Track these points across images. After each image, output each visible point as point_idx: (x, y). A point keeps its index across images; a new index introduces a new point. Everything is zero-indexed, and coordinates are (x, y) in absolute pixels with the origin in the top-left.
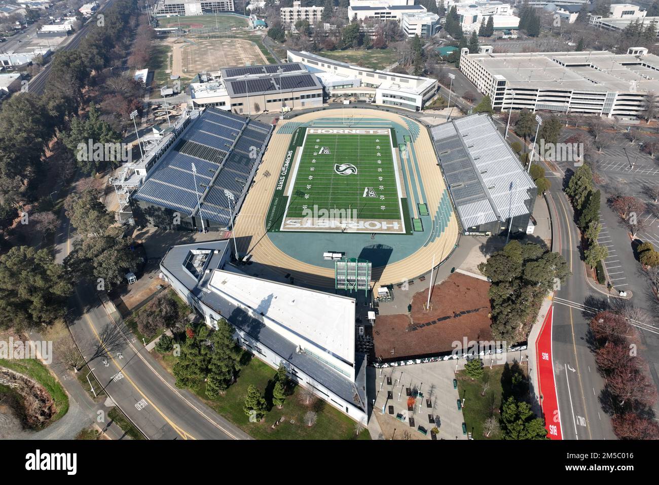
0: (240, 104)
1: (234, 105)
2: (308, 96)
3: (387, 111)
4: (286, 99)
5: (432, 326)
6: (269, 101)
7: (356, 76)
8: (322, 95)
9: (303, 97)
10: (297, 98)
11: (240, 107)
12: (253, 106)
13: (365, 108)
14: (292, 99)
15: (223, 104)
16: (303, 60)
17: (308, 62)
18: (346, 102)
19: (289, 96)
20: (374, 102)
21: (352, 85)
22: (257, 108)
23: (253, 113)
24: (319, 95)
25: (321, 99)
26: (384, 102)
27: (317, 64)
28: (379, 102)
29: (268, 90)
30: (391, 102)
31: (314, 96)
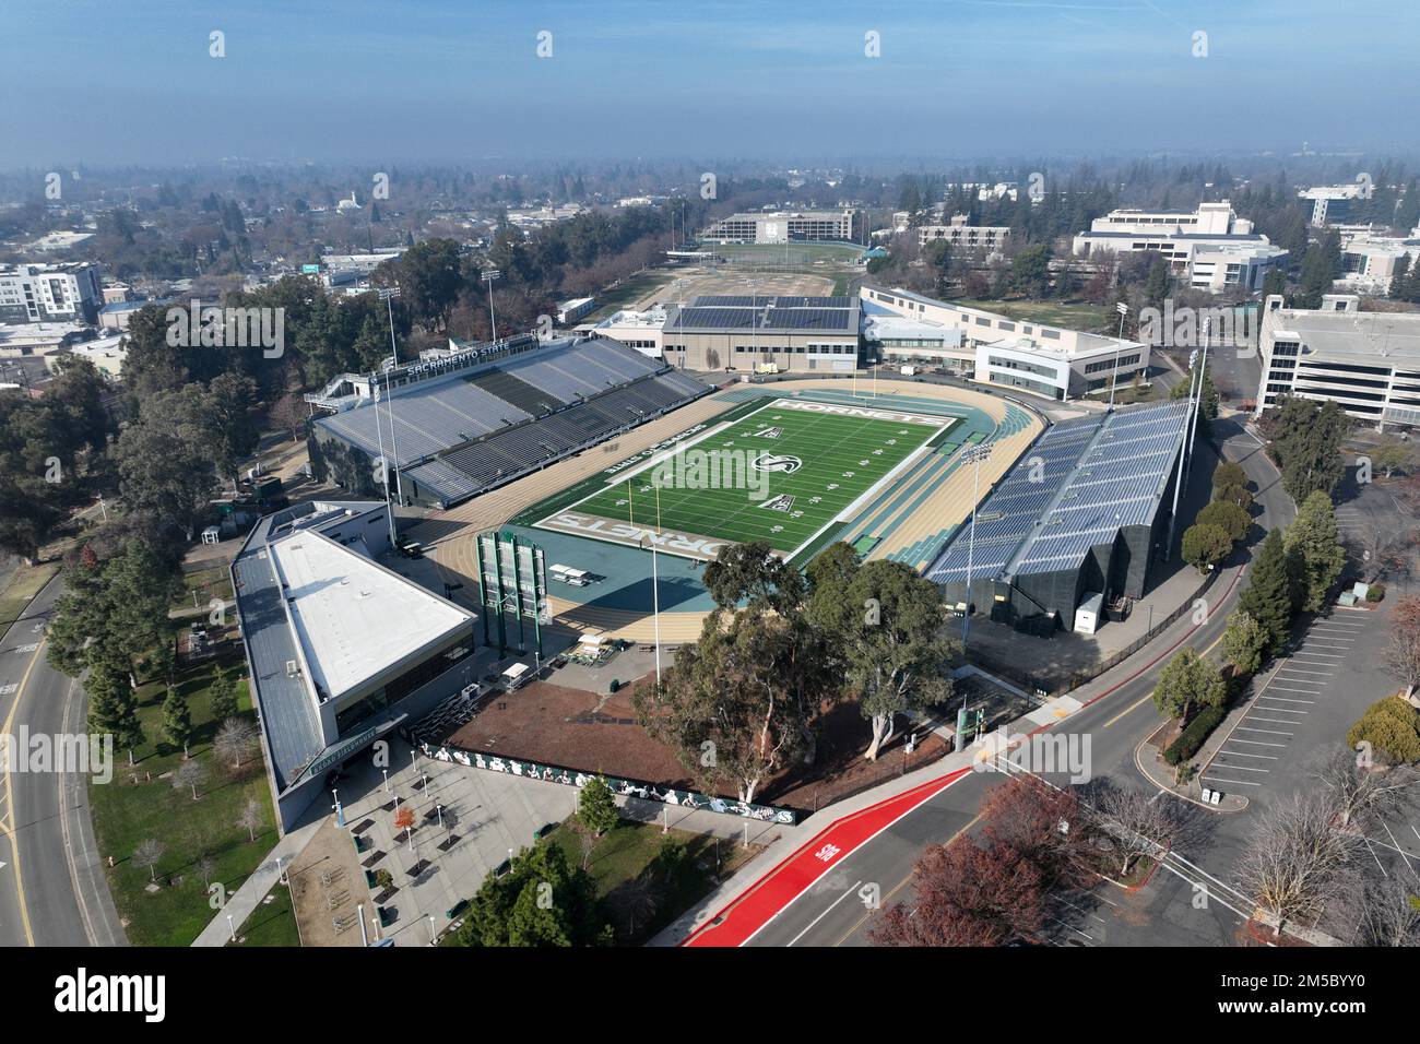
0: (682, 348)
1: (670, 348)
2: (825, 349)
3: (987, 392)
4: (776, 350)
5: (628, 726)
6: (741, 349)
7: (956, 325)
8: (856, 350)
9: (813, 349)
10: (800, 350)
11: (681, 353)
12: (704, 356)
13: (942, 384)
14: (789, 350)
15: (653, 344)
16: (872, 295)
17: (880, 297)
18: (908, 370)
19: (782, 342)
20: (972, 375)
21: (942, 340)
22: (713, 359)
23: (703, 367)
24: (849, 350)
25: (854, 357)
26: (992, 377)
27: (892, 301)
28: (982, 376)
29: (742, 326)
30: (1006, 378)
31: (837, 349)
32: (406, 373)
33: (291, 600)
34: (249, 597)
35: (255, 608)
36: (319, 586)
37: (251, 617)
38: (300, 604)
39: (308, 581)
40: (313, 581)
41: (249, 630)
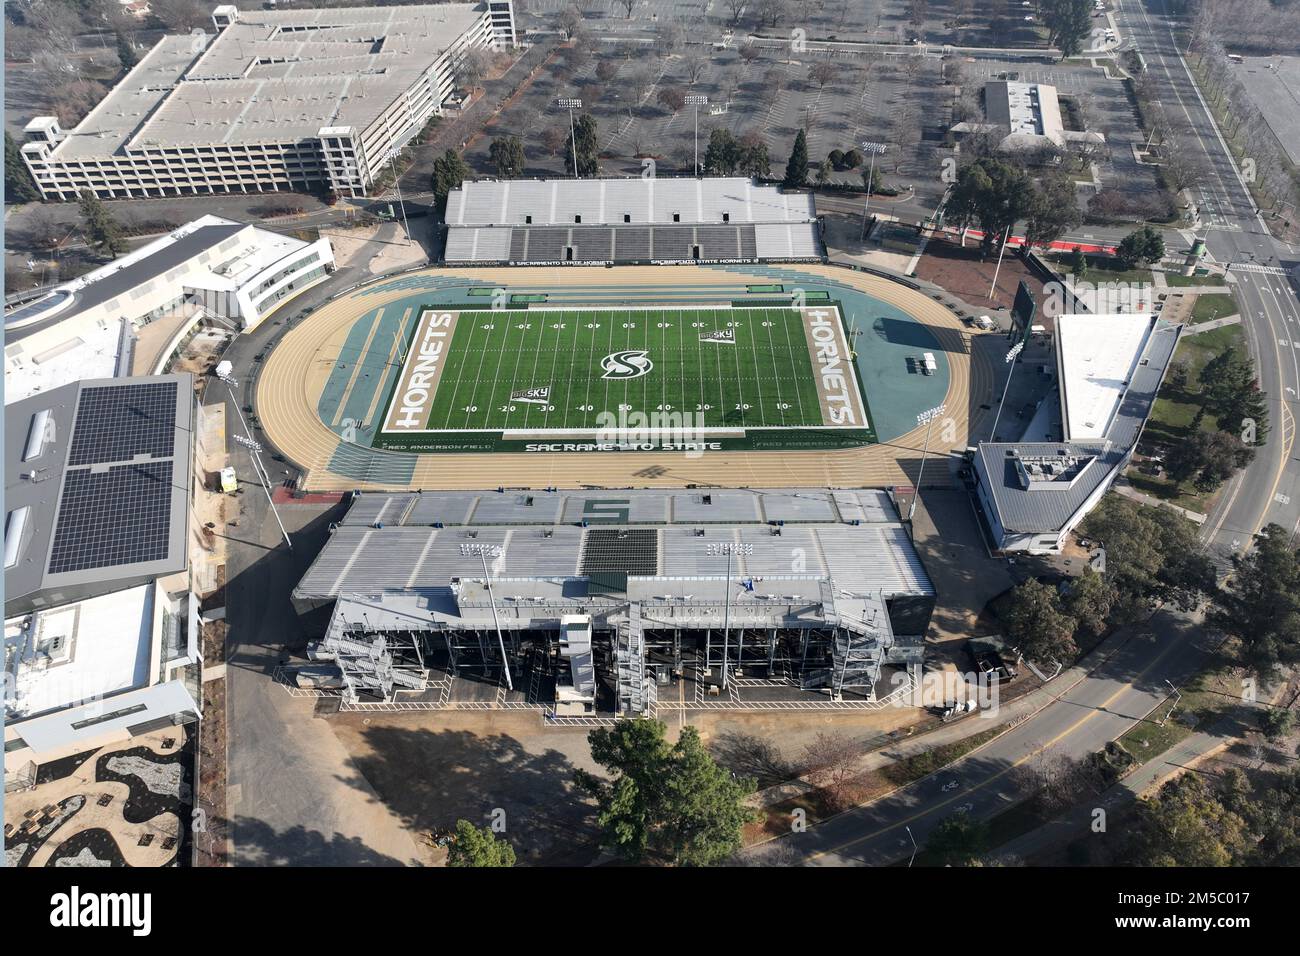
20: (241, 325)
28: (251, 318)
30: (272, 299)
33: (1125, 384)
34: (1138, 415)
35: (1138, 407)
36: (1103, 382)
37: (1145, 403)
38: (1123, 377)
39: (1106, 390)
40: (1105, 388)
41: (1150, 397)
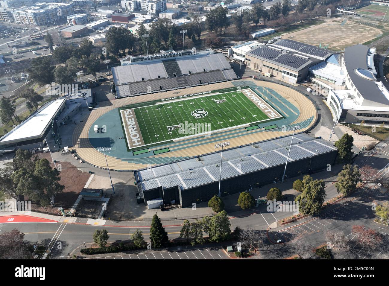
0: (250, 60)
1: (247, 59)
2: (288, 73)
4: (274, 69)
6: (264, 66)
7: (345, 77)
8: (297, 77)
9: (284, 72)
10: (281, 71)
11: (249, 62)
12: (254, 65)
14: (277, 70)
19: (276, 67)
20: (326, 99)
21: (335, 81)
22: (257, 66)
24: (295, 76)
26: (330, 103)
28: (328, 101)
31: (291, 75)
32: (143, 58)
